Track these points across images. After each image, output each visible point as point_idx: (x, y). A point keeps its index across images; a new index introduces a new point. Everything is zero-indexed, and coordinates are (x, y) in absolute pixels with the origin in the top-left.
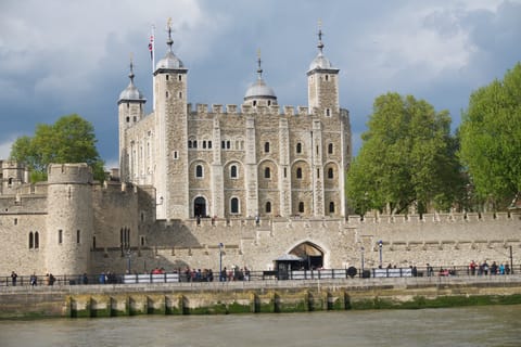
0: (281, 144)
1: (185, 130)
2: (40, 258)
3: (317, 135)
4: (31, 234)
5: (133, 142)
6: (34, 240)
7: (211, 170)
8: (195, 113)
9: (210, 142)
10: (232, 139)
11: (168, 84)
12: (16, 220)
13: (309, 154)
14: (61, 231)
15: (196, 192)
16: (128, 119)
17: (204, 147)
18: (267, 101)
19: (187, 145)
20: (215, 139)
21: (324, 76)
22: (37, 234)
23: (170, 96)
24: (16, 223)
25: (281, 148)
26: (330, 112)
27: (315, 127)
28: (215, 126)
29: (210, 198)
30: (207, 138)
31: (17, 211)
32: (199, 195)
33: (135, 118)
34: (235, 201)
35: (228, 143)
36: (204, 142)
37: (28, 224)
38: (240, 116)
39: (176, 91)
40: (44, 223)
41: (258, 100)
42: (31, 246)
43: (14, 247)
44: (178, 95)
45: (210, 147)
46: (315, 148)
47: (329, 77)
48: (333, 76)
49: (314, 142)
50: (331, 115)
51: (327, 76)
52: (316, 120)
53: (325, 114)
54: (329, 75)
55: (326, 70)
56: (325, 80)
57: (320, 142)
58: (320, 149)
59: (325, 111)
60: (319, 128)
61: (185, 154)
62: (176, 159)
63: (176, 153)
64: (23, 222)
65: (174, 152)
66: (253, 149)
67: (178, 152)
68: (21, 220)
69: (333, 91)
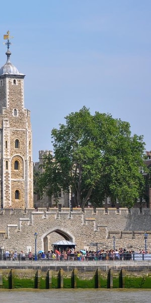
21: (12, 80)
26: (18, 111)
46: (4, 144)
47: (17, 82)
48: (20, 81)
49: (4, 137)
50: (18, 114)
51: (15, 81)
52: (6, 119)
53: (13, 114)
54: (16, 80)
55: (15, 75)
56: (13, 84)
57: (9, 138)
58: (9, 144)
59: (13, 111)
60: (8, 126)
69: (20, 93)
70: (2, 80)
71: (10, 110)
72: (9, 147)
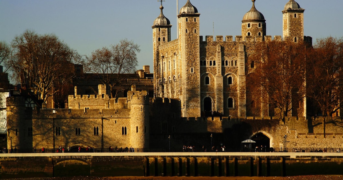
1: (198, 54)
2: (127, 139)
4: (123, 128)
5: (163, 57)
6: (124, 131)
7: (215, 79)
8: (205, 43)
9: (214, 62)
10: (229, 59)
11: (187, 24)
12: (116, 121)
14: (137, 127)
15: (206, 94)
16: (159, 39)
17: (211, 64)
18: (258, 24)
19: (199, 63)
20: (218, 59)
21: (293, 14)
22: (126, 128)
23: (188, 32)
24: (116, 122)
26: (297, 39)
28: (218, 51)
29: (214, 98)
30: (212, 59)
31: (116, 117)
32: (208, 96)
33: (164, 38)
34: (231, 100)
35: (227, 62)
36: (211, 62)
37: (121, 123)
38: (235, 43)
39: (192, 29)
40: (129, 123)
41: (251, 23)
42: (123, 134)
43: (115, 134)
44: (194, 31)
45: (214, 64)
47: (297, 15)
48: (300, 14)
51: (295, 15)
55: (296, 10)
56: (294, 17)
61: (198, 70)
62: (192, 73)
63: (192, 69)
64: (119, 122)
65: (191, 68)
66: (243, 66)
67: (193, 68)
68: (118, 121)
69: (300, 24)
70: (286, 14)
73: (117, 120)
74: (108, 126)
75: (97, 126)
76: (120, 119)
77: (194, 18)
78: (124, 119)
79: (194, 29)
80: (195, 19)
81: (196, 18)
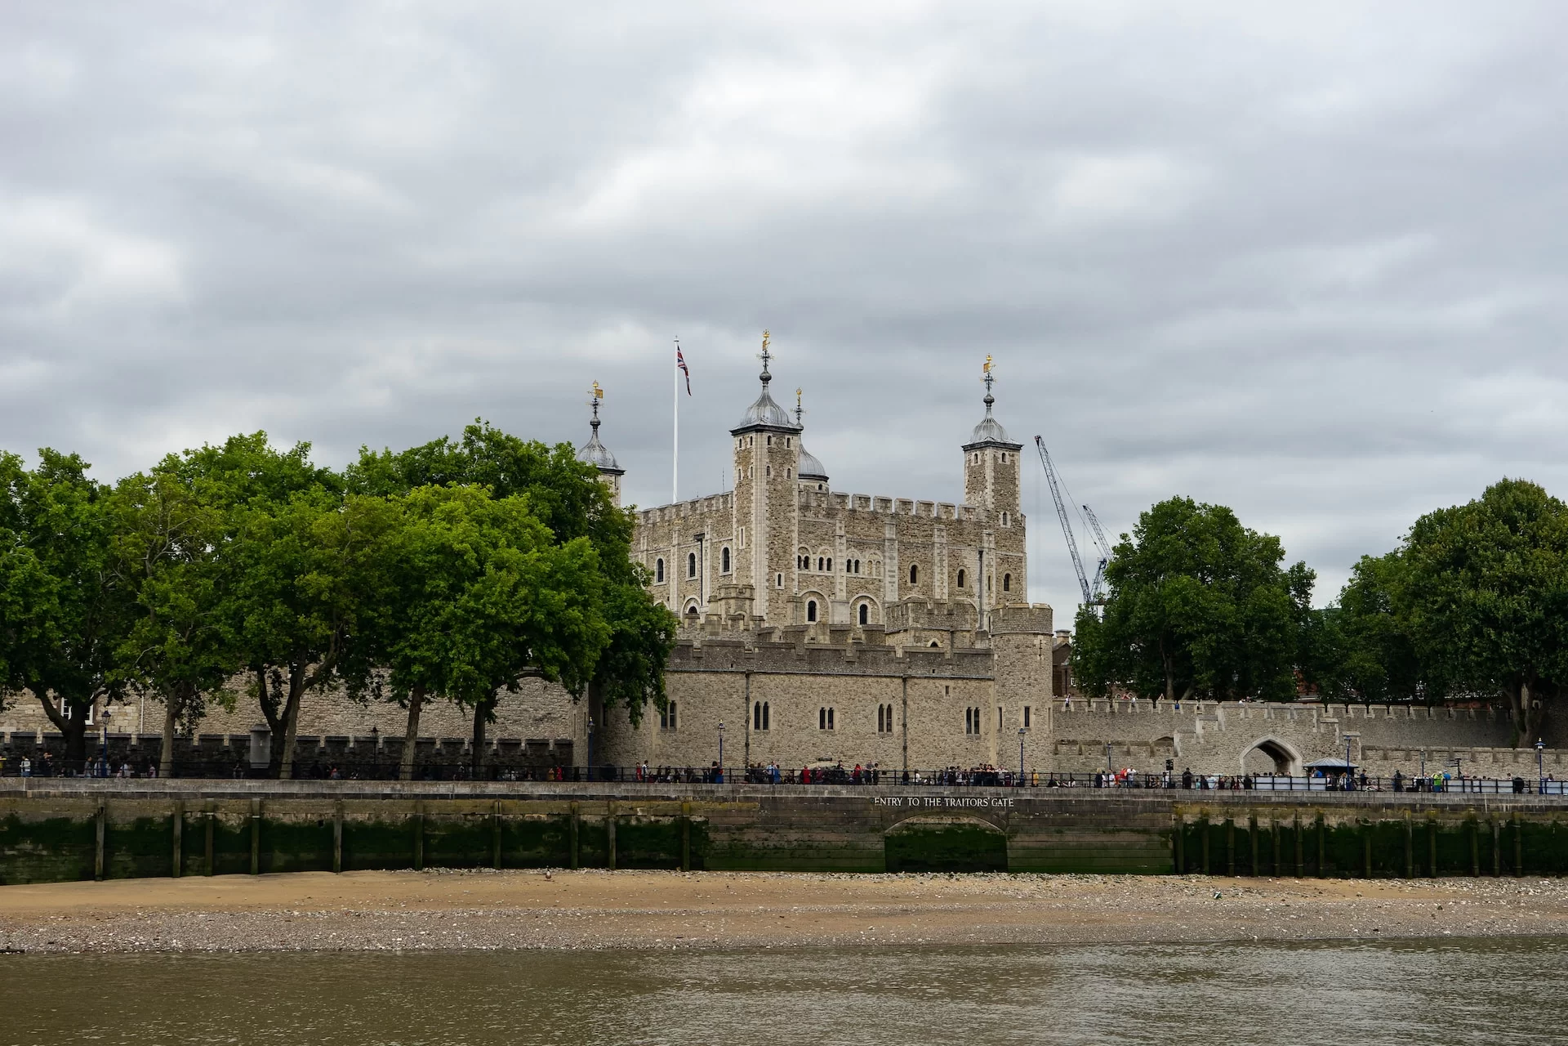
0: (937, 569)
1: (795, 536)
3: (990, 558)
4: (969, 711)
6: (973, 722)
7: (831, 609)
9: (830, 561)
10: (864, 557)
11: (770, 451)
12: (947, 687)
13: (976, 590)
14: (1027, 709)
17: (821, 568)
19: (796, 563)
20: (838, 555)
21: (999, 454)
22: (977, 711)
23: (772, 473)
24: (947, 692)
25: (937, 577)
26: (1009, 517)
27: (988, 543)
28: (838, 532)
30: (825, 552)
31: (947, 674)
35: (857, 562)
36: (821, 560)
37: (964, 694)
38: (874, 516)
39: (782, 465)
40: (988, 695)
42: (969, 730)
43: (945, 730)
44: (785, 474)
45: (829, 568)
46: (985, 581)
47: (1007, 456)
48: (1013, 456)
49: (985, 569)
50: (1009, 524)
51: (1004, 455)
52: (987, 531)
53: (1001, 522)
54: (1007, 453)
55: (1005, 444)
56: (1000, 461)
57: (993, 569)
58: (994, 582)
59: (1001, 516)
60: (992, 545)
61: (793, 580)
62: (780, 588)
63: (780, 576)
64: (957, 691)
65: (777, 574)
66: (893, 576)
67: (783, 574)
68: (954, 688)
69: (1013, 480)
70: (978, 453)
71: (995, 514)
72: (994, 588)
73: (951, 683)
74: (924, 704)
75: (889, 702)
76: (960, 682)
77: (787, 437)
78: (974, 684)
79: (786, 467)
80: (788, 439)
81: (790, 437)
